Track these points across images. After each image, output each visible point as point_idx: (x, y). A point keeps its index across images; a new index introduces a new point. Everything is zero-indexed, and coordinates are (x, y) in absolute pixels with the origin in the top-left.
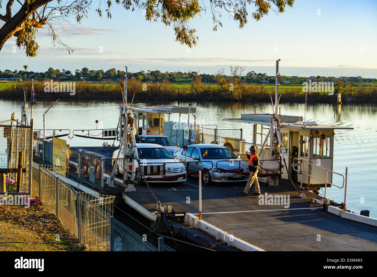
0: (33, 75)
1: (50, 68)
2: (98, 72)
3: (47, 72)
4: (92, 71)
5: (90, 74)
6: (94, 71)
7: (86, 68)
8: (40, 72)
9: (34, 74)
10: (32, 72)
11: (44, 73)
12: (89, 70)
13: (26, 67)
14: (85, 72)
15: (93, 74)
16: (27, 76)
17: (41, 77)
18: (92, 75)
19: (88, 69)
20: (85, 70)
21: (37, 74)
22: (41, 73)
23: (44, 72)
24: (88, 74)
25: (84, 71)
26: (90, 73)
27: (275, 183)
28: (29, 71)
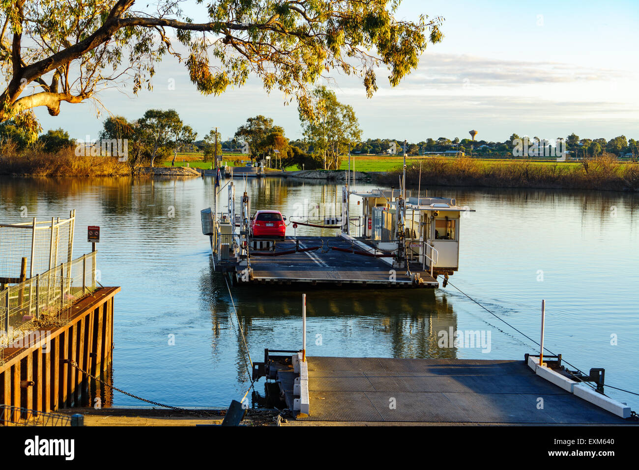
0: (484, 147)
1: (514, 135)
2: (594, 143)
3: (507, 141)
4: (584, 141)
5: (581, 146)
6: (589, 140)
7: (574, 135)
8: (496, 142)
9: (487, 145)
10: (483, 142)
11: (502, 144)
12: (580, 139)
13: (473, 133)
14: (573, 142)
15: (586, 146)
16: (474, 148)
17: (498, 150)
18: (584, 147)
19: (577, 137)
20: (572, 138)
21: (491, 144)
22: (499, 144)
23: (503, 141)
24: (577, 145)
25: (572, 140)
26: (581, 144)
27: (400, 265)
28: (479, 140)
